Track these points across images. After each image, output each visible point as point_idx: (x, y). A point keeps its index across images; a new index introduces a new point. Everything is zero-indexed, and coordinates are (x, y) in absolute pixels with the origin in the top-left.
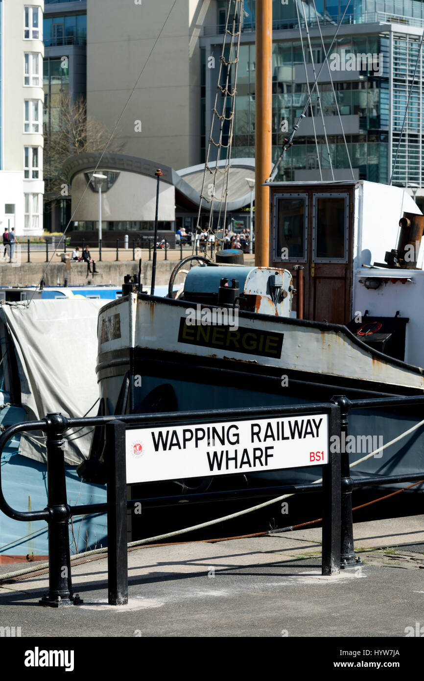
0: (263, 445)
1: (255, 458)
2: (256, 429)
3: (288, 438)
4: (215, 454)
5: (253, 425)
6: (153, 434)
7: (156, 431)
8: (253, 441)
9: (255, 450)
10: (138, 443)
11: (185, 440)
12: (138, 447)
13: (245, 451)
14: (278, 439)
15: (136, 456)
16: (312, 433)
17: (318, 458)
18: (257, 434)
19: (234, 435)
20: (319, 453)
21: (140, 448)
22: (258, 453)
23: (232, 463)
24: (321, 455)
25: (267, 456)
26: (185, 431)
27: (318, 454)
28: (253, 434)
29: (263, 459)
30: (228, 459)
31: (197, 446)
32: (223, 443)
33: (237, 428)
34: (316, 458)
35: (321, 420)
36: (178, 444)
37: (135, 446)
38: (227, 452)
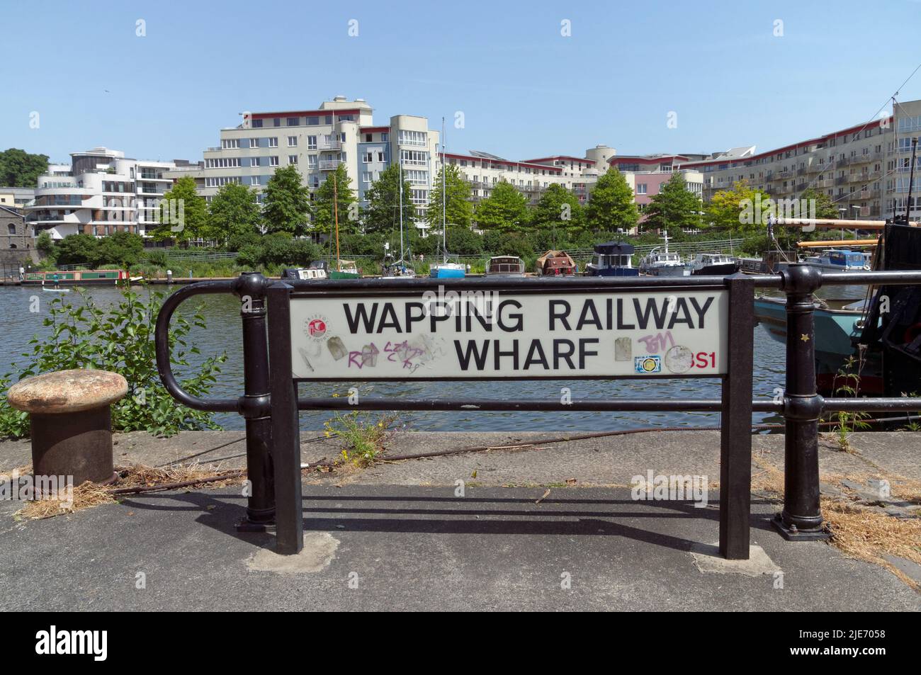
0: (575, 336)
1: (557, 355)
2: (560, 309)
3: (632, 327)
4: (472, 344)
5: (552, 304)
6: (346, 307)
7: (353, 304)
8: (552, 327)
9: (556, 343)
10: (318, 318)
11: (409, 319)
12: (317, 325)
13: (536, 343)
14: (609, 327)
15: (313, 338)
16: (688, 320)
17: (702, 364)
18: (563, 317)
19: (512, 316)
20: (705, 354)
21: (322, 326)
22: (564, 348)
23: (507, 362)
24: (709, 360)
25: (583, 354)
26: (408, 306)
27: (702, 357)
28: (553, 316)
29: (575, 358)
30: (498, 354)
31: (433, 329)
32: (488, 328)
33: (519, 305)
34: (697, 362)
35: (710, 300)
36: (396, 324)
37: (312, 324)
38: (497, 343)
